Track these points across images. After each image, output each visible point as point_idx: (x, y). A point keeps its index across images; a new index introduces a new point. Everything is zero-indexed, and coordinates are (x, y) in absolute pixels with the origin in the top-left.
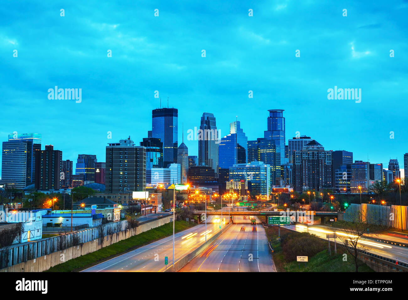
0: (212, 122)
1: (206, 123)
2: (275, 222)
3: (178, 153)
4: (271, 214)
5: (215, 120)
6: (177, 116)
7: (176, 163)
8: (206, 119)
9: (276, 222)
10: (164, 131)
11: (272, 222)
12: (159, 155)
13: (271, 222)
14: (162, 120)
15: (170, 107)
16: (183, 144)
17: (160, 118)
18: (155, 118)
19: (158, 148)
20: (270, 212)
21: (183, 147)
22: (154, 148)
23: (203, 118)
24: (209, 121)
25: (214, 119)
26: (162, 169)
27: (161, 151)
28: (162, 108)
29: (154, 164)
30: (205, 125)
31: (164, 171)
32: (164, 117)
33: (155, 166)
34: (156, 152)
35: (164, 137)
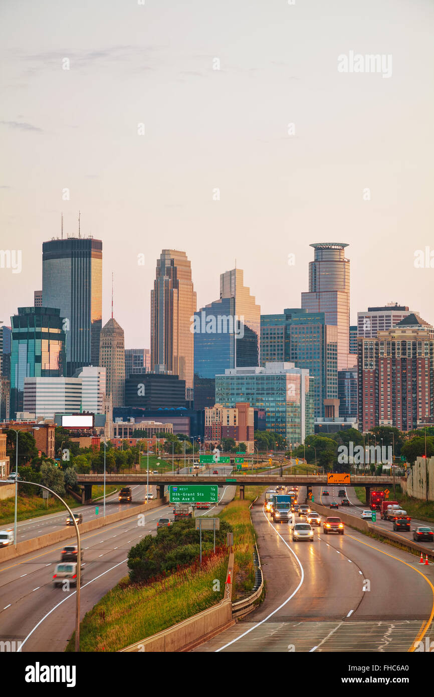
0: (181, 271)
1: (169, 274)
2: (185, 497)
3: (101, 343)
4: (249, 481)
5: (190, 267)
6: (100, 257)
7: (96, 364)
8: (168, 264)
9: (187, 497)
10: (71, 291)
11: (177, 497)
12: (56, 346)
13: (175, 497)
14: (65, 264)
15: (85, 236)
16: (112, 320)
17: (62, 260)
18: (48, 261)
19: (55, 331)
20: (247, 478)
21: (114, 330)
22: (45, 330)
23: (161, 265)
24: (175, 270)
25: (188, 264)
26: (63, 380)
27: (61, 337)
28: (65, 237)
29: (43, 368)
30: (166, 278)
31: (66, 384)
32: (70, 259)
33: (45, 373)
34: (48, 341)
35: (70, 305)
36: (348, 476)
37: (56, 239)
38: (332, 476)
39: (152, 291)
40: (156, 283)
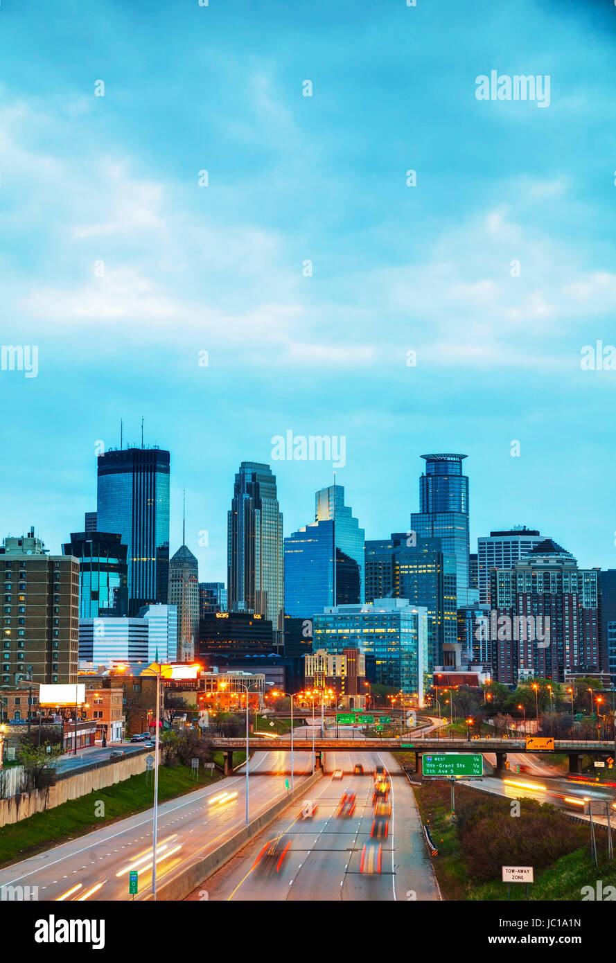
0: (265, 488)
1: (249, 492)
2: (442, 769)
3: (170, 576)
4: (429, 746)
5: (275, 483)
6: (167, 471)
7: (165, 602)
8: (248, 479)
9: (445, 769)
10: (131, 513)
11: (432, 768)
12: (115, 581)
13: (429, 768)
14: (125, 480)
15: (149, 445)
16: (184, 549)
17: (121, 475)
18: (104, 477)
19: (113, 561)
20: (427, 742)
21: (187, 560)
22: (103, 560)
23: (240, 479)
24: (257, 486)
25: (272, 480)
26: (125, 621)
27: (121, 569)
28: (125, 448)
29: (101, 607)
30: (246, 496)
31: (130, 626)
32: (131, 474)
33: (103, 613)
34: (106, 573)
35: (131, 530)
36: (551, 741)
37: (114, 450)
38: (532, 741)
39: (229, 511)
40: (234, 502)
